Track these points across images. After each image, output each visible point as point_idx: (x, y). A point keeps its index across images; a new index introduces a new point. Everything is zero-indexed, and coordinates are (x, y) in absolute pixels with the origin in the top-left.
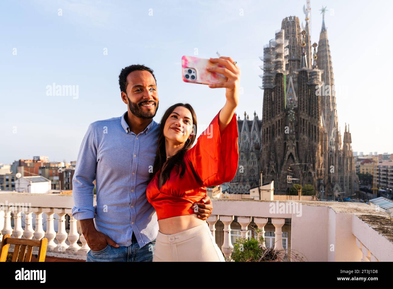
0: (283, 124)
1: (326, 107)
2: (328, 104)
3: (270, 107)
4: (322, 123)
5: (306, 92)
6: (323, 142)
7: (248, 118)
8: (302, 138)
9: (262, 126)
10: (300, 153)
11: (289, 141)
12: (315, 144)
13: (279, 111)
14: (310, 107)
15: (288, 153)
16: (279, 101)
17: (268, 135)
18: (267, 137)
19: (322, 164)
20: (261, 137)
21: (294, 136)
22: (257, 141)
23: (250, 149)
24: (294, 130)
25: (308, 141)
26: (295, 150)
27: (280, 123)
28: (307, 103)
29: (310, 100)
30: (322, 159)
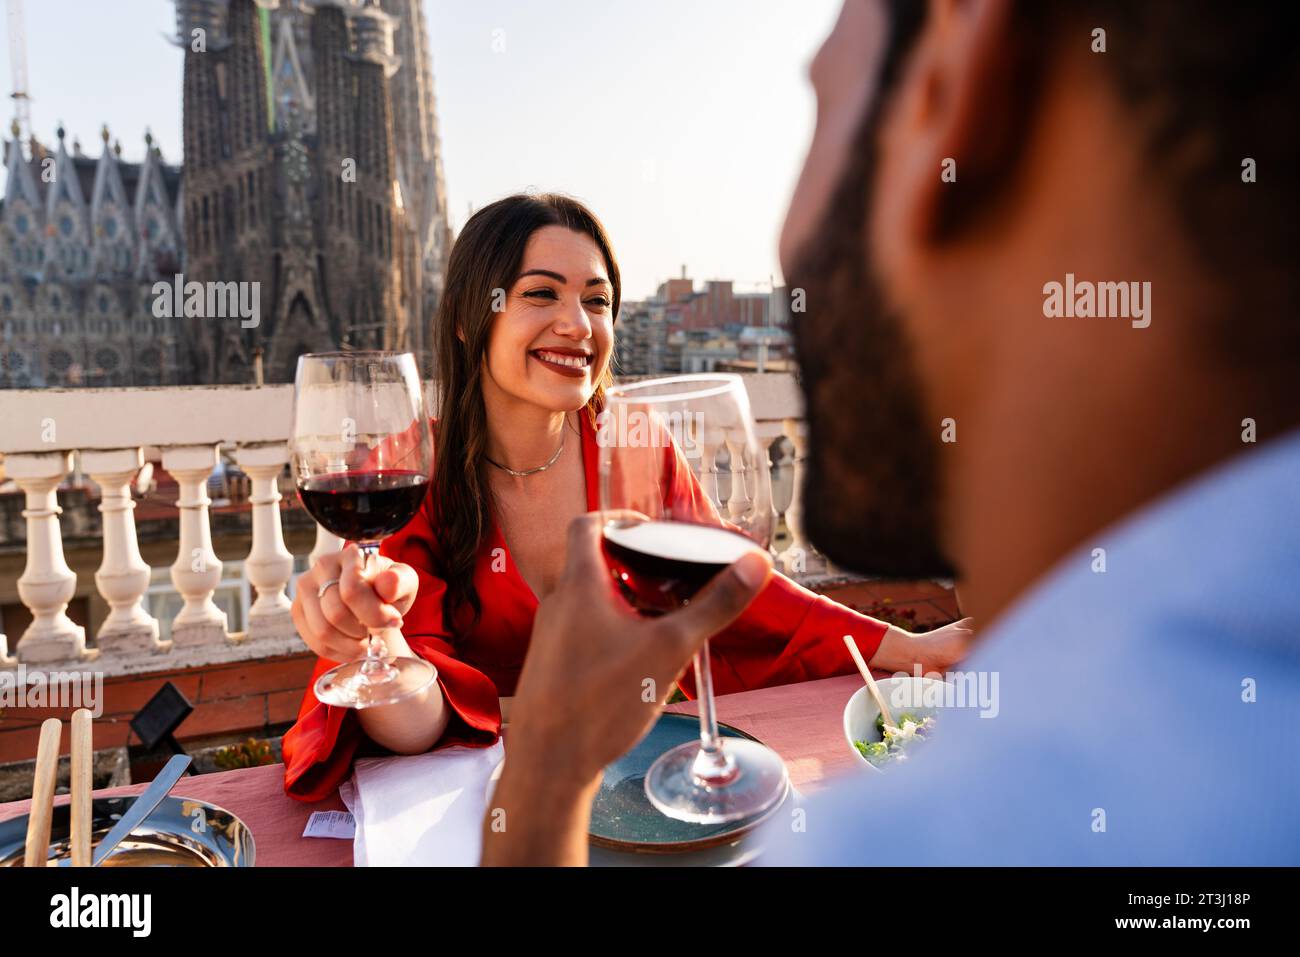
0: (266, 186)
1: (409, 146)
2: (417, 136)
3: (211, 120)
4: (398, 198)
5: (346, 85)
6: (406, 259)
7: (118, 150)
8: (337, 242)
9: (182, 187)
10: (333, 293)
11: (291, 252)
12: (380, 264)
13: (249, 140)
14: (358, 139)
15: (290, 293)
16: (247, 101)
17: (211, 223)
18: (206, 233)
19: (405, 332)
20: (182, 230)
21: (309, 235)
22: (164, 243)
23: (138, 274)
24: (307, 211)
25: (357, 252)
26: (315, 282)
27: (256, 184)
28: (348, 123)
29: (357, 114)
30: (403, 314)
